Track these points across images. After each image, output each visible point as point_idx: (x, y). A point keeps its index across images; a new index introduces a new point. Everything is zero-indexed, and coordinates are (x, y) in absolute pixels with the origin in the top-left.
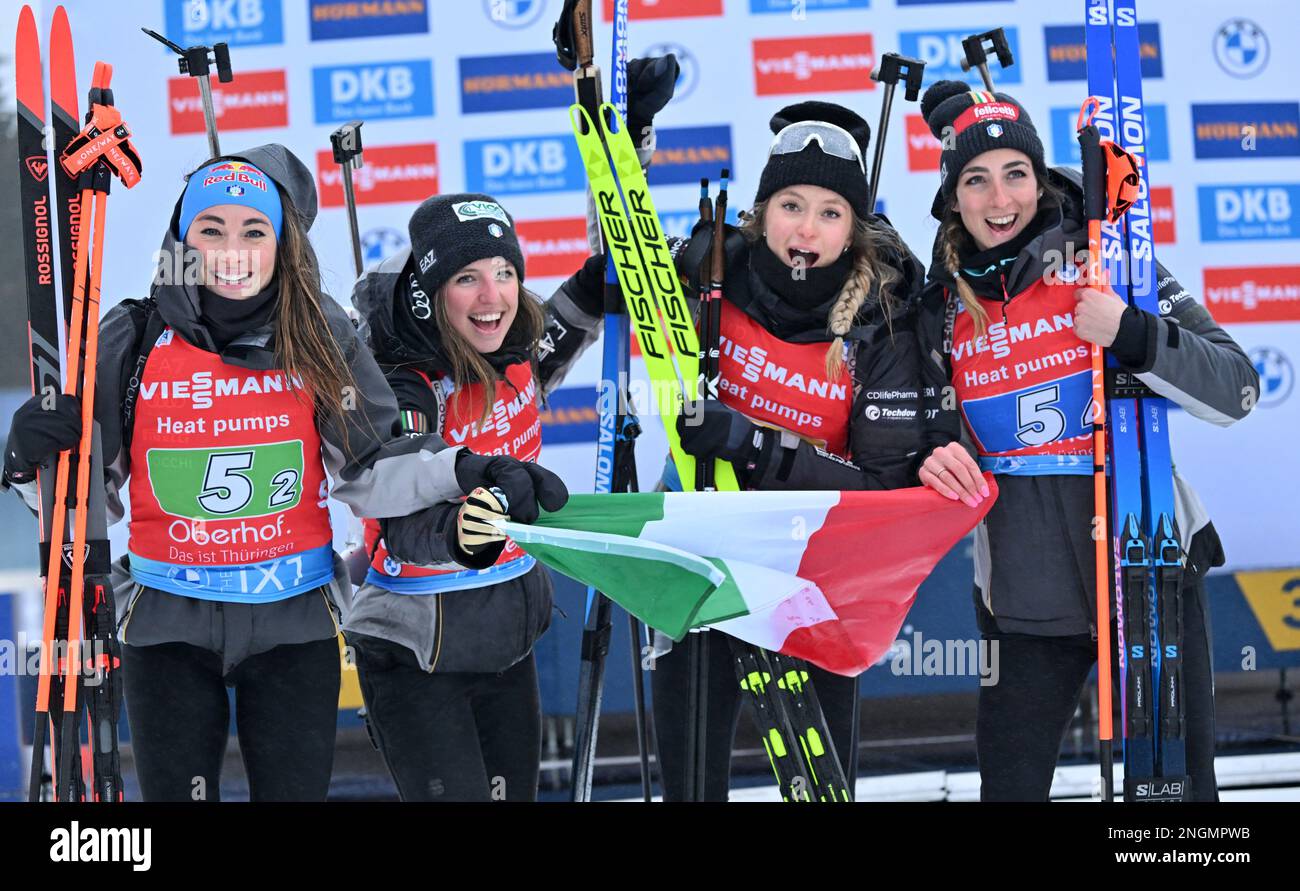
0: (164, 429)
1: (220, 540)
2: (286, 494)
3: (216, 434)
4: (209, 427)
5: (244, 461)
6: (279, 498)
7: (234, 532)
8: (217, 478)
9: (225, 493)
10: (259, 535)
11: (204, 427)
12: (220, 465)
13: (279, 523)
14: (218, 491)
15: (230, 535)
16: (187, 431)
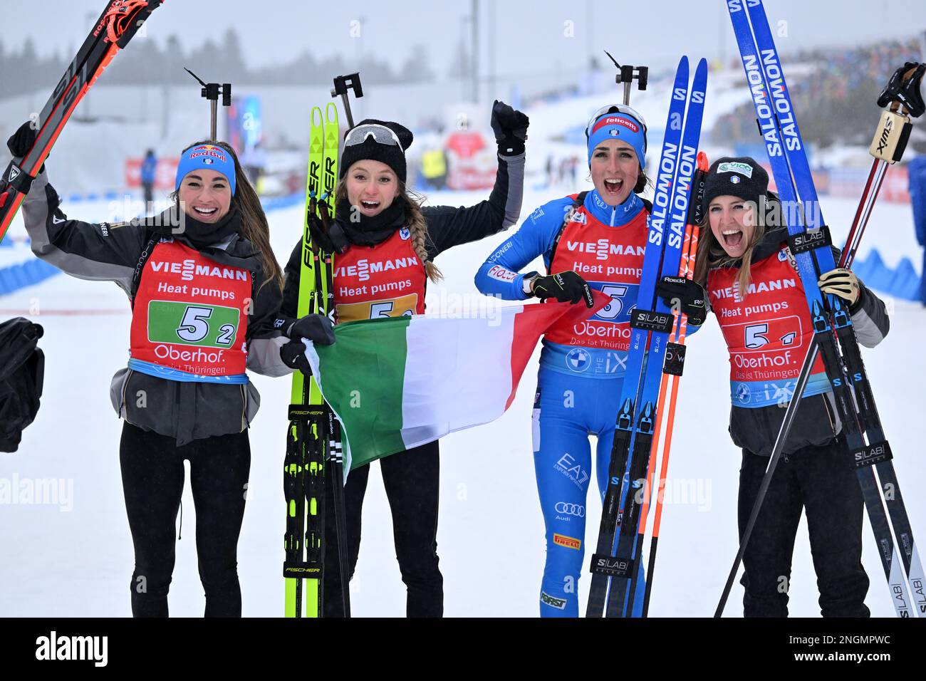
0: (162, 289)
1: (185, 358)
2: (226, 338)
3: (193, 295)
4: (189, 291)
5: (207, 313)
6: (222, 339)
7: (194, 354)
8: (189, 320)
9: (193, 329)
10: (207, 358)
11: (186, 290)
12: (192, 313)
13: (220, 354)
14: (189, 327)
15: (191, 356)
16: (176, 291)
